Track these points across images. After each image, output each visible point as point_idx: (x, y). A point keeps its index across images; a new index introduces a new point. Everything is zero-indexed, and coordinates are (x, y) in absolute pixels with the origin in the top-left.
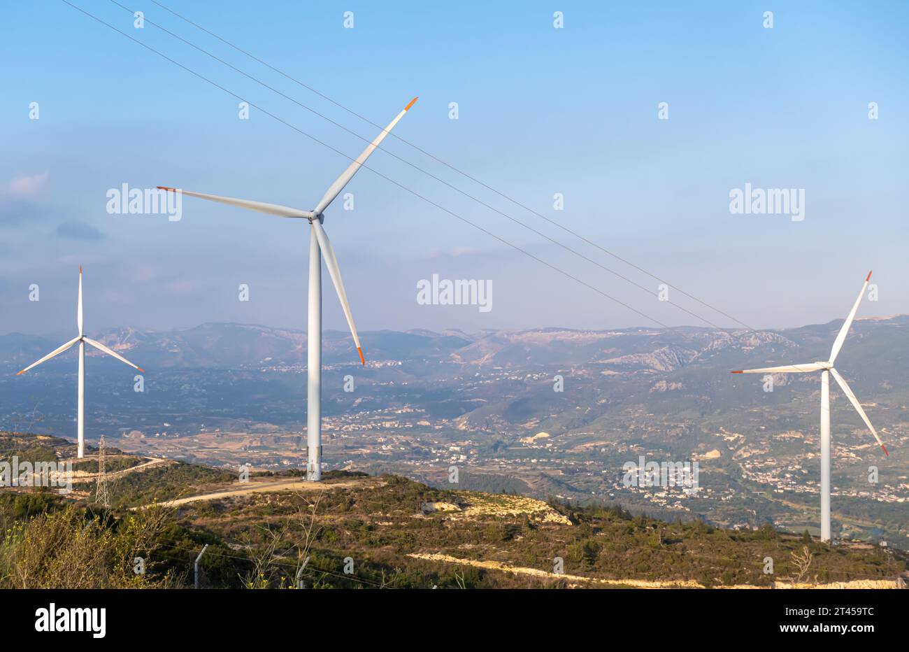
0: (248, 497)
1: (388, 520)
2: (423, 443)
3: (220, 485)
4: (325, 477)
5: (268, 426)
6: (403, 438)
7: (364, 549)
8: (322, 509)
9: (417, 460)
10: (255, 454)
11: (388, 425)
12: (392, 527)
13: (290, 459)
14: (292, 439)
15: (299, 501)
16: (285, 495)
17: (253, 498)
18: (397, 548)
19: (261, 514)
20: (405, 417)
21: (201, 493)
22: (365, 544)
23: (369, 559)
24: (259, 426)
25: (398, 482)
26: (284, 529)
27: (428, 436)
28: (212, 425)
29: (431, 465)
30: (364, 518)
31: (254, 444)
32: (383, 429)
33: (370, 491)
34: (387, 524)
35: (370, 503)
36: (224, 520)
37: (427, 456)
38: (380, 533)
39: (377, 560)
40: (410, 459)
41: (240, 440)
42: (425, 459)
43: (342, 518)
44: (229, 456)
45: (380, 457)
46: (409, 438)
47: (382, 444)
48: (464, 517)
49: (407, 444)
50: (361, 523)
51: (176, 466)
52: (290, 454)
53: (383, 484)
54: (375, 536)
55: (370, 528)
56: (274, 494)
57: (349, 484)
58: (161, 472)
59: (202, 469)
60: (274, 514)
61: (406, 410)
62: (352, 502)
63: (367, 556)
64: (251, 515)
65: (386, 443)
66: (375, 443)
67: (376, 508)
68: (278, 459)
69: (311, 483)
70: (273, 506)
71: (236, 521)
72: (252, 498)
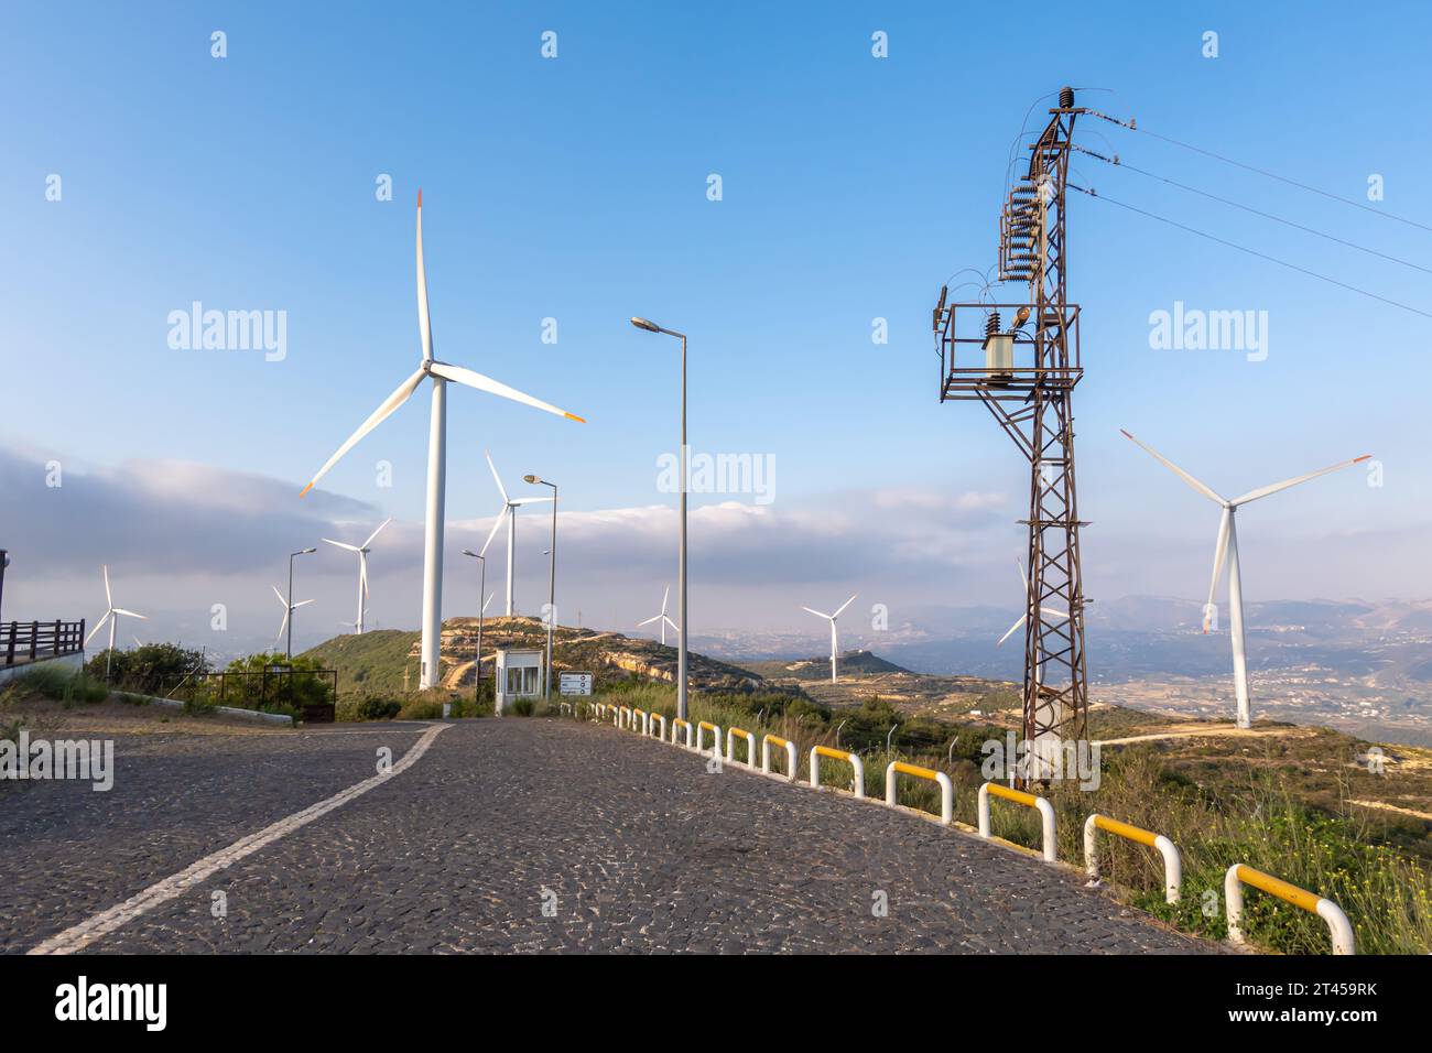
0: (1186, 739)
1: (1321, 767)
2: (1333, 698)
3: (1160, 727)
4: (1254, 725)
5: (1187, 679)
6: (1313, 693)
7: (1302, 792)
8: (1255, 753)
9: (1328, 712)
10: (1177, 702)
11: (1296, 681)
12: (1326, 774)
13: (1207, 707)
14: (1208, 690)
15: (1234, 745)
16: (1220, 739)
17: (1192, 741)
18: (1334, 793)
19: (1200, 754)
20: (1311, 675)
21: (1145, 734)
22: (1301, 787)
23: (1307, 802)
24: (1177, 679)
25: (1327, 733)
26: (1222, 769)
27: (1336, 692)
28: (1137, 677)
29: (1343, 717)
30: (1298, 764)
31: (1175, 693)
32: (1291, 684)
33: (1301, 740)
34: (1321, 770)
35: (1301, 752)
36: (1169, 757)
37: (1337, 709)
38: (1315, 778)
39: (1315, 803)
40: (1321, 712)
41: (1163, 689)
42: (1336, 711)
43: (1276, 763)
44: (1154, 702)
45: (1290, 708)
46: (1319, 694)
47: (1291, 697)
48: (1401, 769)
49: (1316, 698)
50: (1296, 769)
51: (1114, 710)
52: (1208, 703)
53: (1313, 735)
54: (1311, 781)
55: (1306, 774)
56: (1210, 738)
57: (1280, 733)
58: (1103, 714)
59: (1137, 713)
60: (1211, 755)
61: (1313, 668)
62: (1284, 749)
63: (1305, 799)
64: (1191, 755)
65: (1296, 697)
66: (1285, 696)
67: (1309, 756)
68: (1197, 707)
69: (1242, 729)
70: (1209, 748)
71: (1178, 759)
72: (1190, 740)
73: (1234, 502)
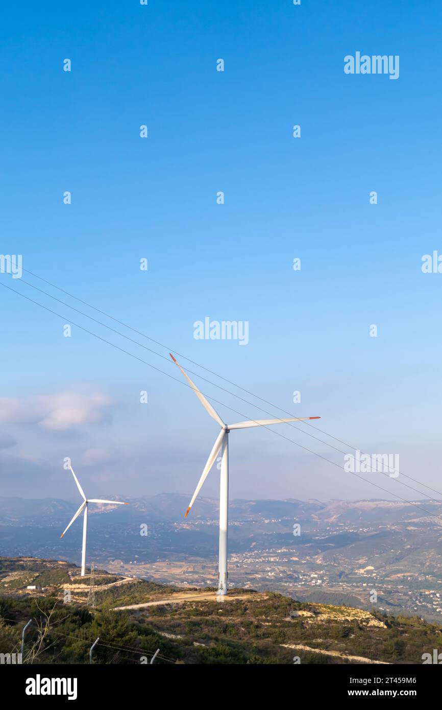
0: (181, 604)
1: (268, 621)
2: (295, 572)
3: (164, 595)
4: (229, 592)
5: (198, 558)
6: (282, 568)
7: (253, 640)
8: (228, 613)
9: (290, 582)
10: (190, 576)
11: (272, 560)
12: (271, 626)
13: (211, 580)
14: (213, 567)
15: (214, 607)
16: (204, 603)
17: (184, 606)
18: (274, 640)
19: (189, 615)
20: (282, 555)
21: (152, 601)
22: (254, 637)
23: (256, 647)
24: (192, 558)
25: (275, 596)
26: (202, 626)
27: (297, 567)
28: (164, 557)
29: (299, 586)
30: (253, 619)
31: (190, 570)
32: (269, 562)
33: (257, 602)
34: (267, 624)
35: (257, 610)
36: (166, 618)
37: (297, 580)
38: (263, 630)
39: (261, 648)
40: (286, 582)
41: (181, 567)
42: (296, 582)
43: (239, 620)
44: (174, 577)
45: (267, 580)
46: (285, 568)
47: (268, 571)
48: (317, 621)
49: (284, 572)
50: (252, 623)
51: (140, 583)
52: (211, 577)
53: (266, 598)
54: (260, 632)
55: (257, 627)
56: (197, 602)
57: (245, 597)
58: (131, 587)
59: (156, 585)
60: (197, 615)
61: (284, 550)
62: (246, 609)
63: (255, 645)
64: (183, 616)
65: (271, 571)
66: (264, 571)
67: (261, 614)
68: (204, 580)
69: (221, 597)
70: (196, 610)
71: (173, 619)
72: (183, 605)
73: (229, 427)
